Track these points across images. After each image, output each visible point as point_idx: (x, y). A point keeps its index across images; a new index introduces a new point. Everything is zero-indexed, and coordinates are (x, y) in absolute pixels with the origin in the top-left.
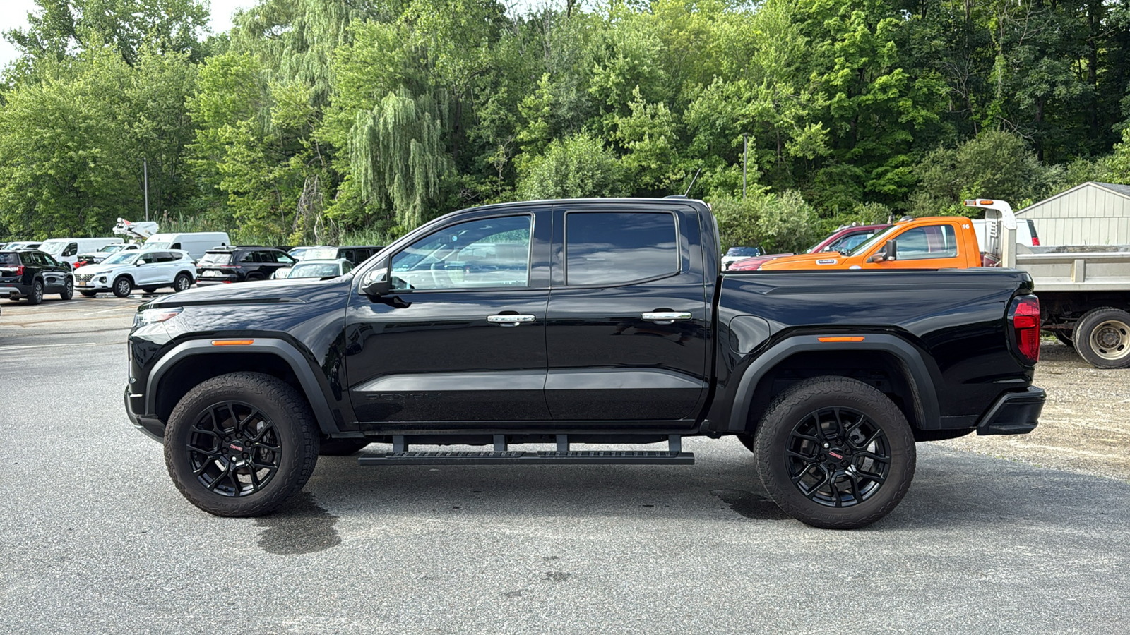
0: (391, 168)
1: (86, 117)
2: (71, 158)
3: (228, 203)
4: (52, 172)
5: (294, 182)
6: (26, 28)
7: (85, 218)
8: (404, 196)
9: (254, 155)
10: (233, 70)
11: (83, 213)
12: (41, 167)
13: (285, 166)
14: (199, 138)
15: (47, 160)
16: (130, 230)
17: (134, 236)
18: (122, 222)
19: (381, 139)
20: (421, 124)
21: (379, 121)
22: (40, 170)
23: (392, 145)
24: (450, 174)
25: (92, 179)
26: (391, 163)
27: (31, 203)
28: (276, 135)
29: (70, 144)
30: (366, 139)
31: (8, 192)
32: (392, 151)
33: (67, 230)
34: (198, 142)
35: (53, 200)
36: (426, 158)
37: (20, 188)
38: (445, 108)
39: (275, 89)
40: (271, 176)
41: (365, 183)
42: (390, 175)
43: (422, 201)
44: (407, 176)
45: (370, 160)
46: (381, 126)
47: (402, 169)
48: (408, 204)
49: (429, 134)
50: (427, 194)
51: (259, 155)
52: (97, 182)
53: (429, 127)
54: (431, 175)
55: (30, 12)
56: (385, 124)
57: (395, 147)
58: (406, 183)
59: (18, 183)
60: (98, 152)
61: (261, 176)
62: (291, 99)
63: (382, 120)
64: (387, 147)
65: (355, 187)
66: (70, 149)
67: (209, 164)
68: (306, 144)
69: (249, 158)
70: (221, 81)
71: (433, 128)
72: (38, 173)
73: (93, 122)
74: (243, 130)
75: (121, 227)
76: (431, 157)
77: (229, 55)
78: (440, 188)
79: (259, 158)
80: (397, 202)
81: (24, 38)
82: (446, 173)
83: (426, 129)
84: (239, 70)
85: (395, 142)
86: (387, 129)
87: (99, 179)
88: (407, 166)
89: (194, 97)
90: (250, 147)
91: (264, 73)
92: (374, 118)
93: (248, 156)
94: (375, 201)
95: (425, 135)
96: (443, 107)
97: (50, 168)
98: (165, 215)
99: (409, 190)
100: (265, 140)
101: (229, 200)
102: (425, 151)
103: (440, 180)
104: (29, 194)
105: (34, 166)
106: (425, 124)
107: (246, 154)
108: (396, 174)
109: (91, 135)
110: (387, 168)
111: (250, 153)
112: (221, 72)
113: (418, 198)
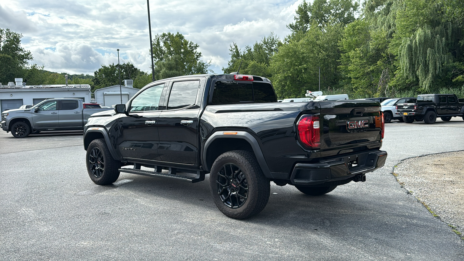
0: (418, 62)
1: (303, 53)
2: (297, 69)
3: (351, 82)
4: (290, 75)
5: (378, 71)
6: (294, 22)
7: (301, 91)
8: (424, 74)
9: (362, 62)
10: (357, 27)
11: (301, 89)
12: (287, 73)
13: (375, 65)
14: (343, 57)
15: (289, 70)
16: (311, 95)
17: (313, 97)
18: (308, 92)
19: (413, 49)
20: (435, 40)
21: (413, 42)
22: (287, 74)
23: (418, 52)
24: (448, 62)
25: (304, 76)
26: (418, 60)
27: (284, 86)
28: (373, 52)
29: (296, 64)
30: (406, 50)
31: (276, 83)
32: (418, 55)
33: (295, 96)
34: (343, 59)
35: (290, 85)
36: (436, 56)
37: (280, 81)
38: (450, 32)
39: (372, 33)
40: (369, 70)
41: (406, 70)
42: (418, 65)
43: (433, 76)
44: (426, 65)
45: (408, 59)
46: (413, 44)
47: (423, 62)
48: (426, 78)
49: (438, 44)
50: (435, 73)
51: (364, 61)
52: (305, 77)
53: (438, 42)
54: (438, 64)
55: (295, 16)
56: (416, 43)
57: (420, 52)
58: (425, 68)
59: (279, 80)
60: (305, 66)
61: (365, 70)
62: (379, 37)
63: (414, 41)
64: (416, 53)
65: (402, 72)
66: (297, 66)
67: (346, 67)
68: (384, 55)
69: (360, 63)
70: (352, 33)
71: (441, 41)
72: (286, 75)
73: (305, 55)
74: (358, 52)
75: (308, 94)
76: (438, 55)
77: (356, 22)
78: (442, 70)
79: (365, 63)
80: (420, 78)
81: (293, 26)
82: (446, 63)
83: (437, 42)
84: (359, 27)
85: (420, 50)
86: (416, 45)
87: (306, 76)
88: (426, 61)
89: (341, 41)
90: (361, 58)
91: (370, 27)
92: (411, 41)
93: (360, 62)
94: (411, 78)
95: (436, 45)
96: (448, 31)
97: (290, 73)
98: (329, 88)
99: (426, 72)
100: (368, 55)
101: (352, 81)
102: (435, 53)
103: (442, 66)
104: (283, 83)
105: (285, 73)
106: (436, 40)
107: (359, 62)
108: (420, 65)
109: (304, 60)
110: (416, 62)
111: (361, 61)
112: (352, 29)
113: (430, 75)
